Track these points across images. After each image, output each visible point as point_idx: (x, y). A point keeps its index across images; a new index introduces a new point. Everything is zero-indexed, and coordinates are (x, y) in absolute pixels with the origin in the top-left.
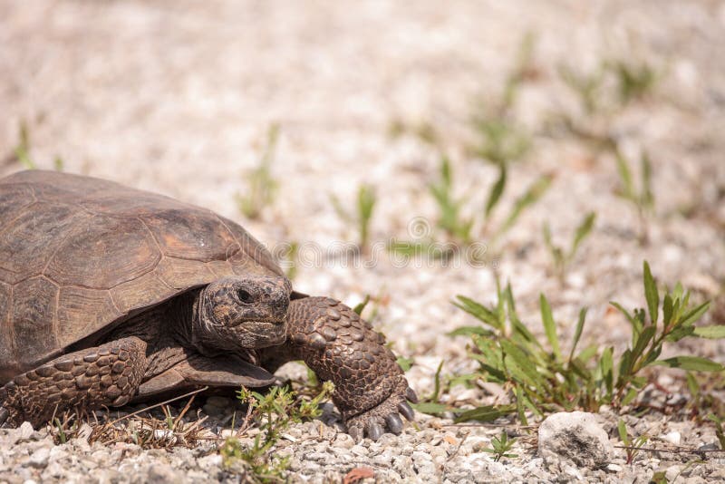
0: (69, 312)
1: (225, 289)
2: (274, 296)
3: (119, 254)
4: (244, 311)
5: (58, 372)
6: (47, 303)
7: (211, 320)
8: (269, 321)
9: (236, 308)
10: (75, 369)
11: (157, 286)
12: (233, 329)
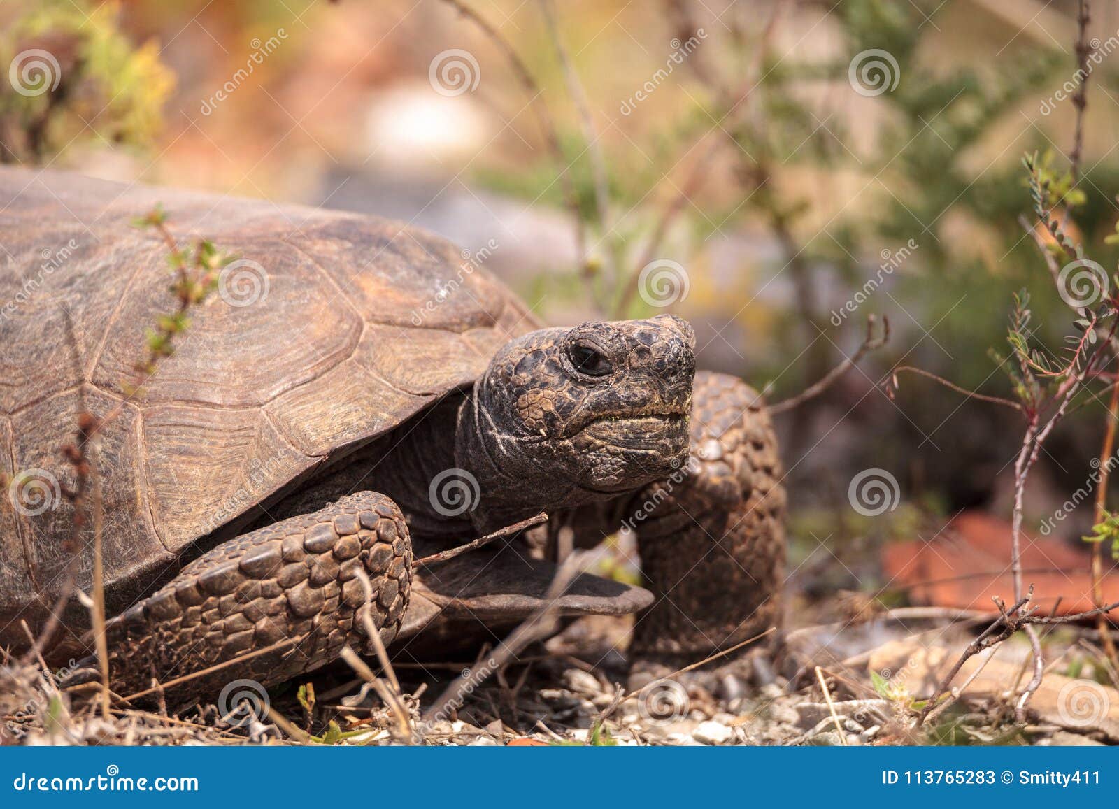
0: (176, 465)
1: (537, 354)
2: (658, 350)
3: (267, 322)
4: (590, 397)
5: (247, 583)
6: (114, 446)
7: (510, 430)
8: (653, 415)
9: (570, 391)
10: (285, 571)
11: (371, 390)
12: (567, 442)
